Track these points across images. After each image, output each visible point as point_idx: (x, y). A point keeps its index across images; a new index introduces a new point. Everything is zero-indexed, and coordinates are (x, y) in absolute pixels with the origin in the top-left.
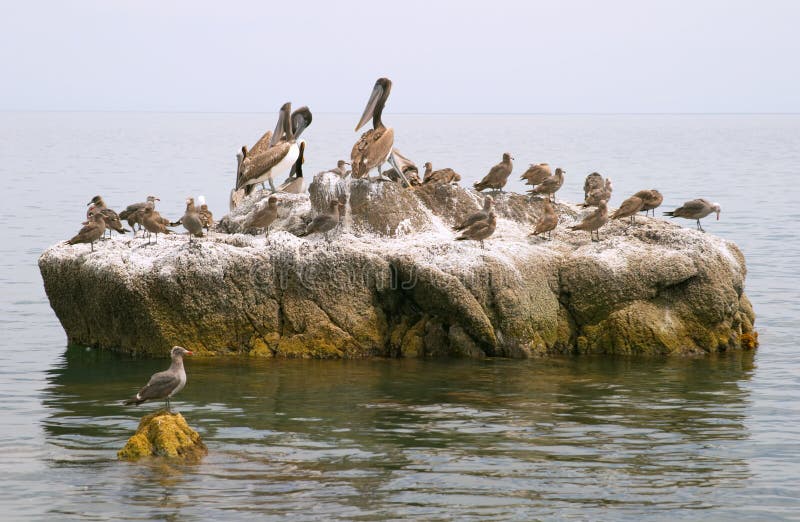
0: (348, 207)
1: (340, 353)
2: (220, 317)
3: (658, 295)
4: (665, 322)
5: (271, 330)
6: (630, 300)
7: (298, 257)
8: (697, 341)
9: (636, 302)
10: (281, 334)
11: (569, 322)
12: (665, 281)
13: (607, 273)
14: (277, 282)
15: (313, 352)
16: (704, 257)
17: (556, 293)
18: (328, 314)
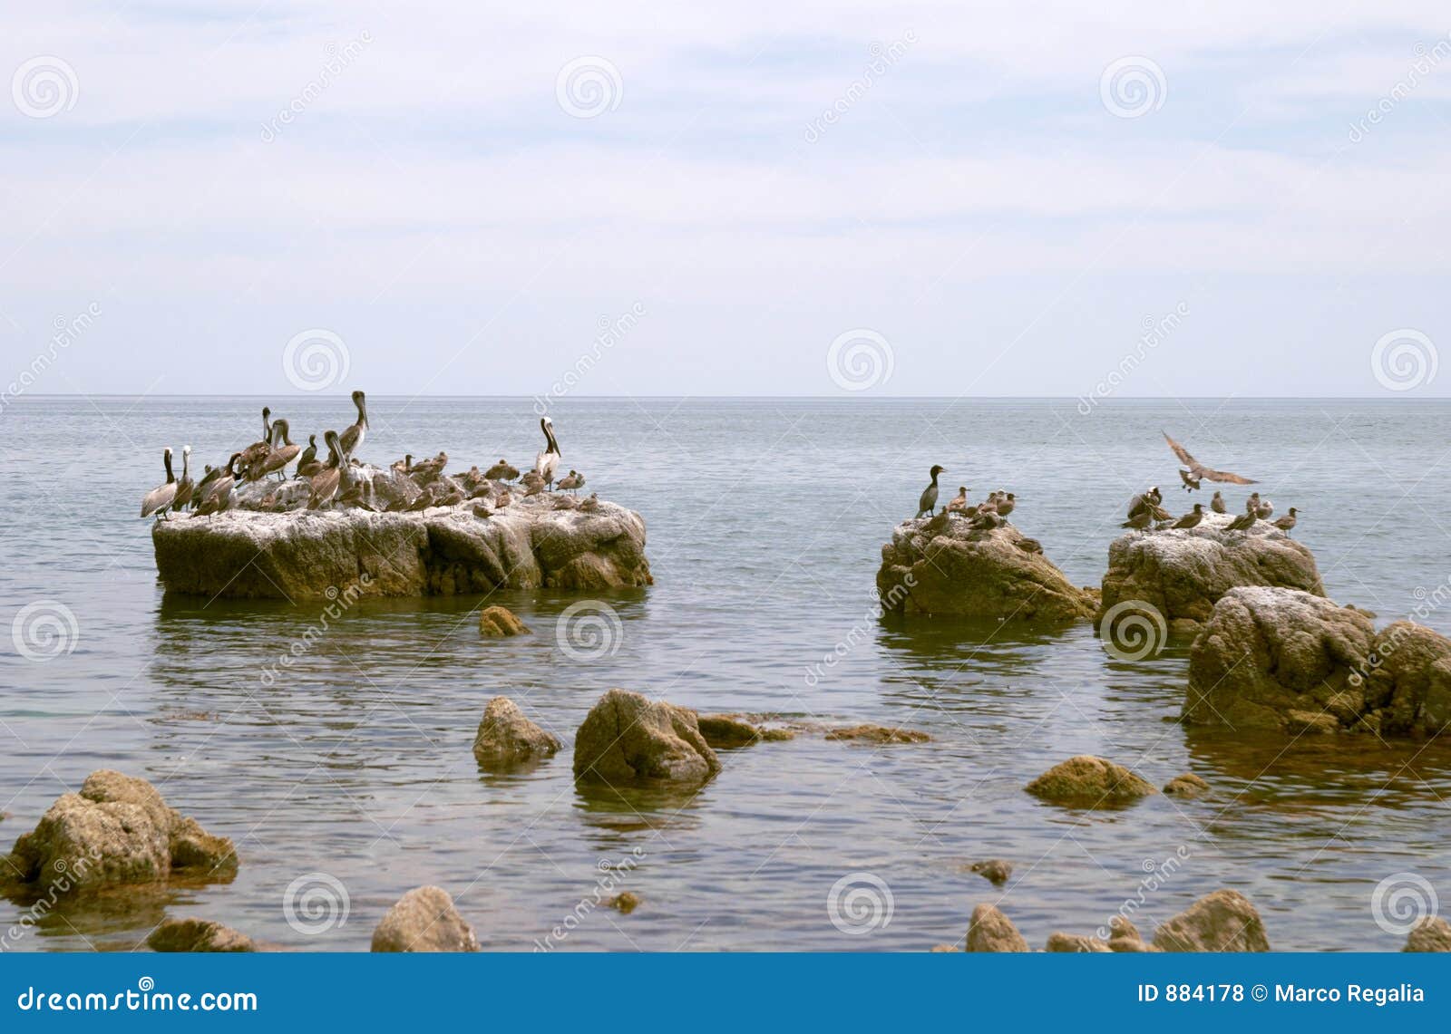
0: (372, 490)
1: (404, 591)
2: (320, 568)
6: (581, 552)
8: (624, 579)
9: (585, 553)
11: (541, 568)
12: (603, 538)
13: (563, 533)
14: (356, 542)
15: (385, 591)
16: (624, 521)
17: (531, 548)
18: (391, 565)
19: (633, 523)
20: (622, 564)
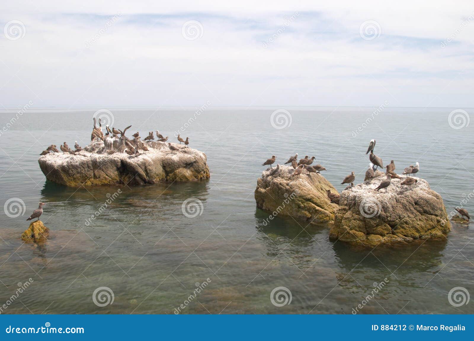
0: (112, 145)
1: (109, 183)
2: (79, 175)
3: (186, 166)
4: (188, 173)
5: (92, 178)
6: (179, 168)
7: (98, 160)
8: (195, 177)
9: (181, 168)
10: (94, 179)
11: (165, 173)
12: (188, 163)
13: (174, 161)
14: (93, 166)
15: (102, 183)
16: (196, 156)
17: (162, 166)
18: (106, 173)
19: (200, 157)
20: (195, 171)
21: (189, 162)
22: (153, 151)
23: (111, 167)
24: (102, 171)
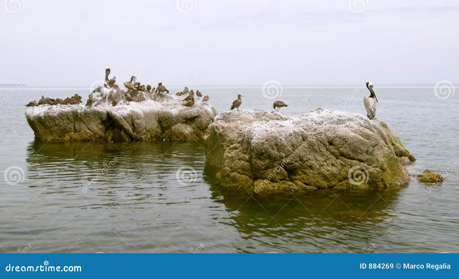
1: (89, 138)
3: (186, 121)
4: (187, 130)
5: (71, 132)
6: (177, 123)
7: (79, 111)
8: (197, 135)
9: (179, 123)
10: (74, 133)
11: (161, 129)
12: (187, 117)
13: (172, 115)
14: (73, 118)
15: (82, 138)
16: (200, 110)
17: (157, 121)
18: (87, 127)
19: (206, 111)
20: (197, 128)
21: (189, 116)
22: (153, 103)
23: (95, 119)
24: (83, 124)
